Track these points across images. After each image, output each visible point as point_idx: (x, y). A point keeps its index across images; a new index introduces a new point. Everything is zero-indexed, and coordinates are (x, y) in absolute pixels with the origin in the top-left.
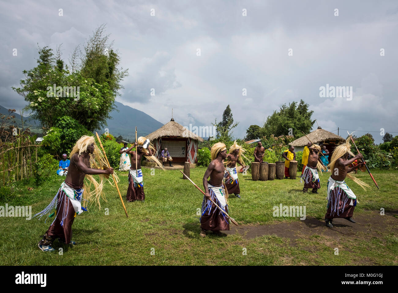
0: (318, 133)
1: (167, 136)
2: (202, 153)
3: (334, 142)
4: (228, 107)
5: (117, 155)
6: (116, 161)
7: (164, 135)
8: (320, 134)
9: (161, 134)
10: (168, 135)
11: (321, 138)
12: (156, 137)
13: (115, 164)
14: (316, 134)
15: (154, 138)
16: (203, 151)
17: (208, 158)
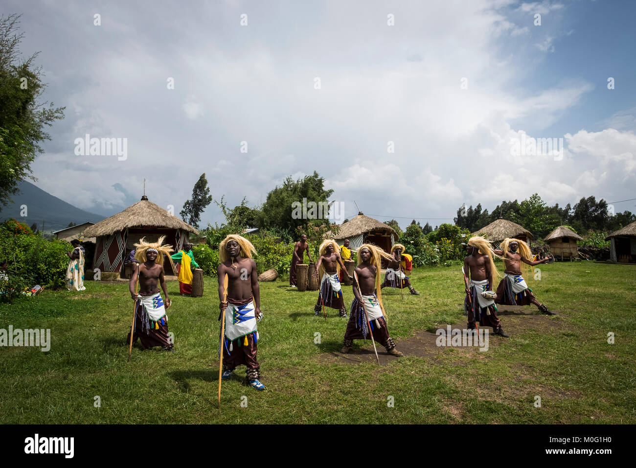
0: (361, 221)
1: (141, 225)
2: (202, 254)
3: (381, 233)
4: (203, 177)
5: (50, 262)
6: (47, 274)
7: (135, 224)
8: (364, 222)
9: (130, 223)
10: (144, 224)
11: (366, 228)
12: (119, 228)
13: (44, 279)
14: (359, 222)
15: (115, 230)
16: (203, 249)
17: (211, 261)
